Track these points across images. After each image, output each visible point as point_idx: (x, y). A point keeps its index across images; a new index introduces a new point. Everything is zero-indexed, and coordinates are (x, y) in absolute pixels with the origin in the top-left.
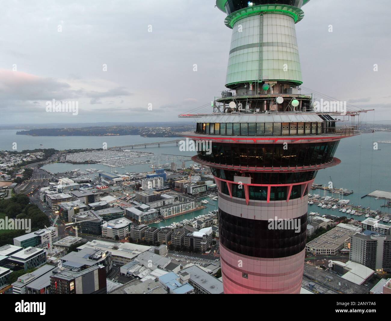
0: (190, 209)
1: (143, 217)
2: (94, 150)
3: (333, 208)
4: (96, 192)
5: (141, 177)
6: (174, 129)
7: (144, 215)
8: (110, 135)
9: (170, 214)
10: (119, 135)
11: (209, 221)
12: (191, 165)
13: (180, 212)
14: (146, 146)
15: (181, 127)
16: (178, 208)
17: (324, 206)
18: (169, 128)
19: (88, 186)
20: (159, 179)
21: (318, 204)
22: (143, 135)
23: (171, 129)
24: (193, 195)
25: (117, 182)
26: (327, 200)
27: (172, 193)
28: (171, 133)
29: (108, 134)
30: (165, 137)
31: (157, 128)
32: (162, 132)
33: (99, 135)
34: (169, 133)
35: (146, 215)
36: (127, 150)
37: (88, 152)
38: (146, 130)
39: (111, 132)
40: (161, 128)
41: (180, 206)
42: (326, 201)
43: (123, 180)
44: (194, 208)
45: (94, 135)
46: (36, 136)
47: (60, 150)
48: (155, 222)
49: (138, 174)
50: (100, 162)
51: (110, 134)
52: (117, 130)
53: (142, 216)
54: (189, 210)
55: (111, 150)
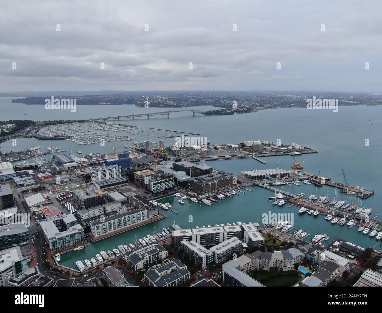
0: (139, 222)
1: (56, 241)
2: (75, 121)
3: (348, 224)
4: (33, 184)
5: (102, 161)
6: (171, 98)
7: (58, 239)
8: (105, 105)
9: (105, 232)
10: (113, 105)
11: (152, 256)
12: (172, 144)
13: (122, 227)
14: (133, 117)
15: (179, 96)
16: (119, 222)
17: (335, 220)
18: (167, 98)
19: (29, 174)
20: (114, 168)
21: (326, 216)
22: (137, 105)
23: (169, 98)
24: (155, 193)
25: (69, 168)
26: (339, 207)
27: (129, 188)
28: (166, 103)
29: (102, 103)
30: (160, 107)
31: (155, 97)
32: (157, 102)
33: (93, 104)
34: (164, 103)
35: (62, 238)
36: (110, 123)
37: (68, 124)
38: (142, 99)
39: (107, 101)
40: (159, 97)
41: (123, 218)
42: (337, 209)
43: (77, 165)
44: (146, 219)
45: (88, 104)
46: (30, 104)
47: (36, 122)
48: (75, 249)
49: (102, 156)
50: (70, 138)
51: (104, 103)
52: (113, 99)
53: (53, 240)
54: (137, 223)
55: (94, 122)
